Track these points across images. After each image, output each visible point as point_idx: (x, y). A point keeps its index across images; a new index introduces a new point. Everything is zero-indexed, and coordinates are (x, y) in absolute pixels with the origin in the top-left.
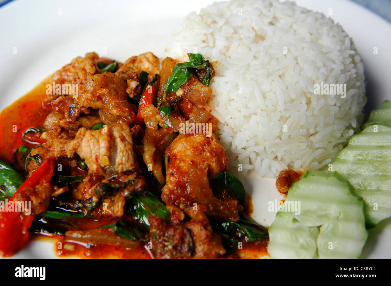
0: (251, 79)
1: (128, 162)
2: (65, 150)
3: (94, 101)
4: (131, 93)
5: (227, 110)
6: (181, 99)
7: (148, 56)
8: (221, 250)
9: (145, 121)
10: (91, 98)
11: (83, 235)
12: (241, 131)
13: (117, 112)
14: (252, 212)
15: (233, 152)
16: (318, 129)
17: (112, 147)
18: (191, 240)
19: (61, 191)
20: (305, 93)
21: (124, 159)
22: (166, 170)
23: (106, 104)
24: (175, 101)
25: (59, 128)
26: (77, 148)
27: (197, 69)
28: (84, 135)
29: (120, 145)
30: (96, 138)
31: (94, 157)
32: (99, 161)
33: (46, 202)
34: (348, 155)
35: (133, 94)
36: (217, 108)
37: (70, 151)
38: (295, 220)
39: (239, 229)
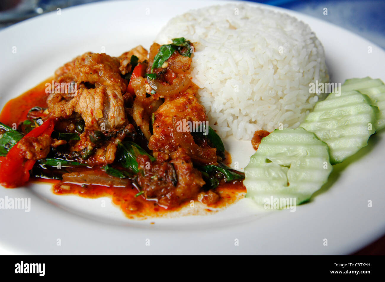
0: (225, 52)
1: (119, 116)
2: (65, 110)
3: (91, 74)
4: (123, 70)
5: (206, 76)
6: (166, 71)
7: (139, 49)
8: (201, 181)
9: (135, 90)
10: (88, 70)
11: (78, 175)
12: (218, 95)
13: (111, 83)
14: (230, 164)
15: (212, 117)
16: (285, 92)
17: (105, 103)
18: (174, 171)
19: (59, 142)
20: (272, 61)
21: (116, 112)
22: (153, 125)
23: (102, 77)
24: (161, 73)
25: (60, 96)
26: (75, 106)
27: (179, 47)
28: (81, 94)
29: (112, 101)
30: (92, 95)
31: (89, 111)
32: (94, 114)
33: (46, 150)
34: (315, 117)
35: (125, 71)
36: (197, 76)
37: (69, 109)
38: (268, 161)
39: (218, 171)
